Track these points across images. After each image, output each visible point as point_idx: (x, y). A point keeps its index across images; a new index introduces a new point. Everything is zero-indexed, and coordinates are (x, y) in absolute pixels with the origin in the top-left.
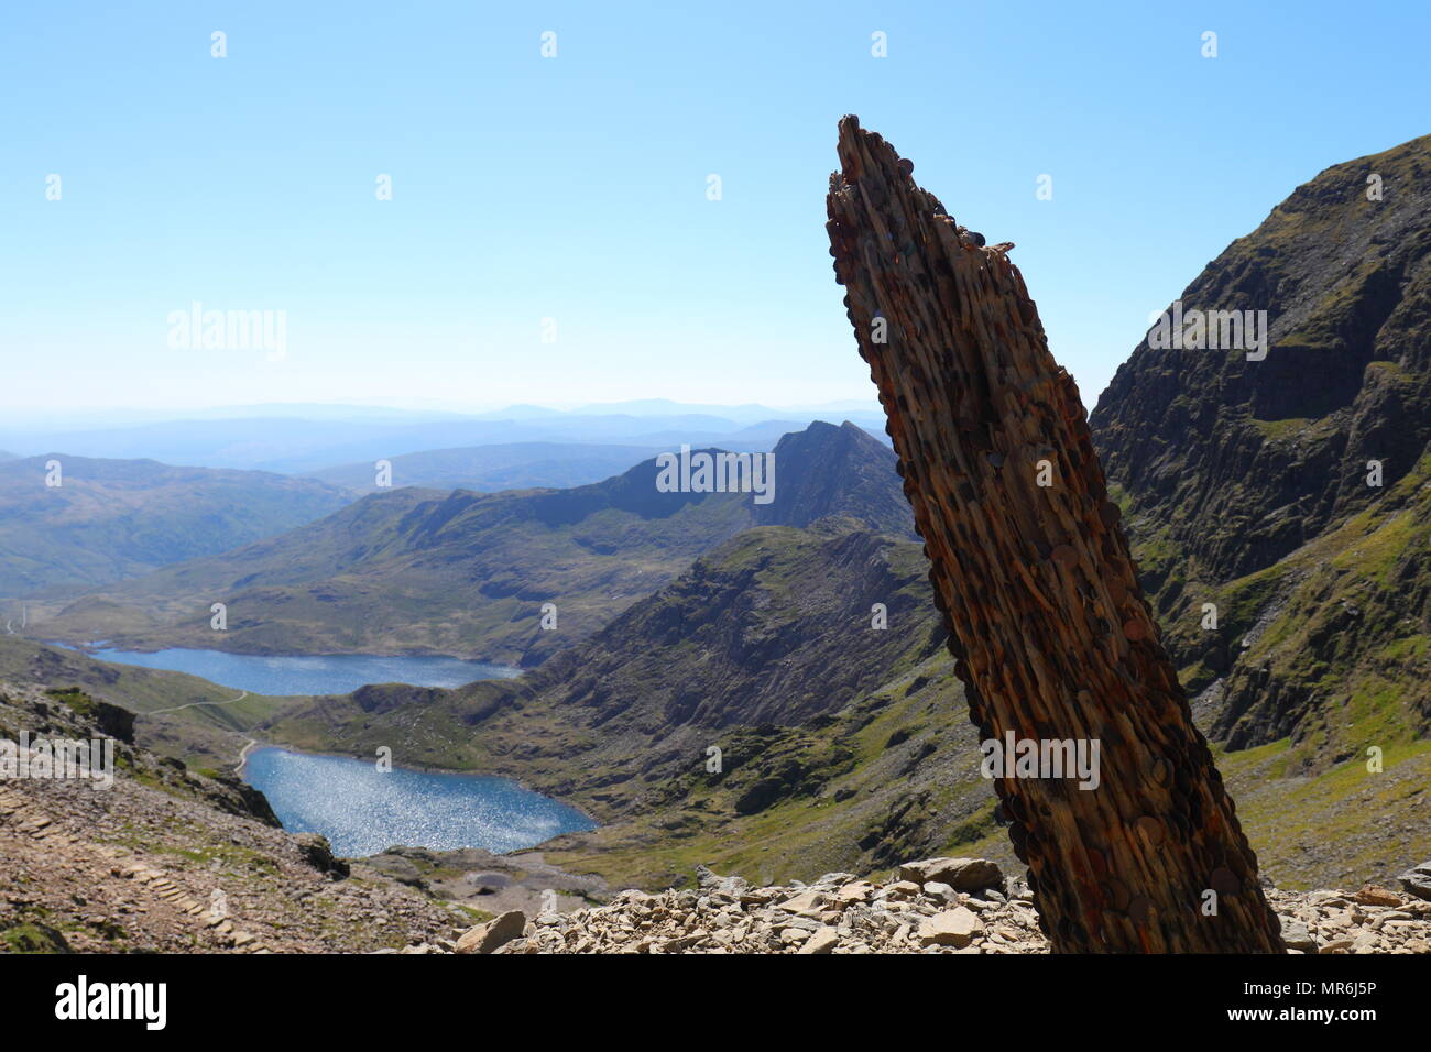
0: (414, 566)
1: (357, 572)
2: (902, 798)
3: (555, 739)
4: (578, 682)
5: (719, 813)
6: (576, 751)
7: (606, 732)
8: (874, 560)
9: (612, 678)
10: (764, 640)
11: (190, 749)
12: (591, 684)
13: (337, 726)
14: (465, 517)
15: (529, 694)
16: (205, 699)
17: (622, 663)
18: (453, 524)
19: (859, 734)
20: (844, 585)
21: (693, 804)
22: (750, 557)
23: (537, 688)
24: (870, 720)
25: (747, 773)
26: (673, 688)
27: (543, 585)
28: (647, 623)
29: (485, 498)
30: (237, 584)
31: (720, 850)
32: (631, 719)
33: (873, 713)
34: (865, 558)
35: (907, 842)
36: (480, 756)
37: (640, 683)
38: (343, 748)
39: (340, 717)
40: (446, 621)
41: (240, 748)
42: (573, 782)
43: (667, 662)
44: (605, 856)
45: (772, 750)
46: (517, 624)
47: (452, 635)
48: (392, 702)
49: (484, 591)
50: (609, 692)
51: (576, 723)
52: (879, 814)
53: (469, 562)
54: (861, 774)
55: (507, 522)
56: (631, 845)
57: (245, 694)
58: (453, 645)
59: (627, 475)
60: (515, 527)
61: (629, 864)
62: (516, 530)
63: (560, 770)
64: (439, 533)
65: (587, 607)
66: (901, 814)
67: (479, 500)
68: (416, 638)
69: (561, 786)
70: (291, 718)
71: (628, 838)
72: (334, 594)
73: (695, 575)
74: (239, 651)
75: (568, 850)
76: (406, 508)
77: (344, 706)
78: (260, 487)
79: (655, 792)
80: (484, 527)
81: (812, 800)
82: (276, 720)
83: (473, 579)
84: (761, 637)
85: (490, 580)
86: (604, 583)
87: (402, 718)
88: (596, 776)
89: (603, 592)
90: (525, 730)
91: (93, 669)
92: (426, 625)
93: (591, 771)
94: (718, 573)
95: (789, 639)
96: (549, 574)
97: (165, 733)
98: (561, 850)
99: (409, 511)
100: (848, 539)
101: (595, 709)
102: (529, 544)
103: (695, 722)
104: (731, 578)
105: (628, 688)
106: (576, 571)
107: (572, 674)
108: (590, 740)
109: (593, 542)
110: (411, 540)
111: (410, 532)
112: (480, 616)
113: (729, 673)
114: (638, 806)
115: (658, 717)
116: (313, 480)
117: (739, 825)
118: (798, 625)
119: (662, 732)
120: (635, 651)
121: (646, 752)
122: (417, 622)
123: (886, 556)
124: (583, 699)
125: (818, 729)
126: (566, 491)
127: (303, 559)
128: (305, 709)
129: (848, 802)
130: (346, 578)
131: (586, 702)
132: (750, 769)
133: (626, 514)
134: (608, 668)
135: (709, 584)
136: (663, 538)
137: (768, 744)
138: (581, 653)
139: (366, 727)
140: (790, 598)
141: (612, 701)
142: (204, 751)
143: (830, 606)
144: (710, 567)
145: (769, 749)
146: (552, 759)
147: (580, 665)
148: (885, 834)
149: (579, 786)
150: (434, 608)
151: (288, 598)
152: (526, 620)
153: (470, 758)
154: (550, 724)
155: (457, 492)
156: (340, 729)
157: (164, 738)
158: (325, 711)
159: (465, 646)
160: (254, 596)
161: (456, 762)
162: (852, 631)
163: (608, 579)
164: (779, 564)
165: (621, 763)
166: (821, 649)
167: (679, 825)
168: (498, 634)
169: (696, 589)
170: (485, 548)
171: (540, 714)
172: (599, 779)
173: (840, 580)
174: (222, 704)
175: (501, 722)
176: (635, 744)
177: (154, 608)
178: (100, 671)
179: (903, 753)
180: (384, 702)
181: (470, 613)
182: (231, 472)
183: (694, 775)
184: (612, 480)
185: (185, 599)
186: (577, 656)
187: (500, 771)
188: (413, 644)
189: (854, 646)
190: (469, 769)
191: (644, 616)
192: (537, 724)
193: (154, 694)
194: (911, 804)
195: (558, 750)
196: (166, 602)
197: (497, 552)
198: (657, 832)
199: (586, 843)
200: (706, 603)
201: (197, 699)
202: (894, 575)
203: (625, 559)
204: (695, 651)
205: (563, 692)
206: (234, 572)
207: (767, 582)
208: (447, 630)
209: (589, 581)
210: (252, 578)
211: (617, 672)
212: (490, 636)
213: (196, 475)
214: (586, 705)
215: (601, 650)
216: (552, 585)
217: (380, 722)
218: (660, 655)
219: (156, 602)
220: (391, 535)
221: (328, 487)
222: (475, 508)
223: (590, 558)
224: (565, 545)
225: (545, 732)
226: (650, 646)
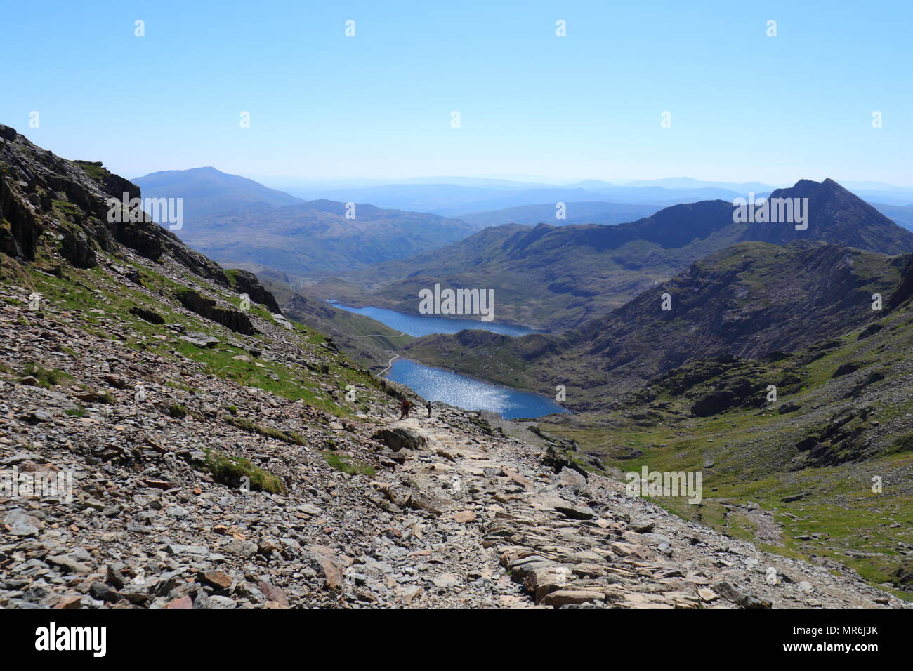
0: (508, 270)
1: (475, 272)
2: (844, 412)
3: (580, 375)
4: (600, 341)
5: (677, 413)
6: (593, 384)
7: (615, 375)
8: (840, 265)
9: (624, 340)
10: (739, 320)
12: (608, 343)
13: (446, 352)
14: (543, 240)
15: (566, 346)
16: (380, 333)
17: (631, 330)
18: (535, 245)
19: (808, 366)
20: (811, 284)
21: (658, 405)
22: (737, 261)
23: (572, 342)
24: (822, 355)
25: (706, 388)
26: (666, 350)
27: (590, 287)
28: (652, 305)
29: (556, 229)
30: (410, 276)
31: (673, 438)
32: (634, 368)
33: (824, 351)
34: (832, 263)
35: (844, 446)
36: (531, 381)
37: (643, 344)
38: (447, 365)
39: (448, 347)
40: (525, 305)
41: (390, 358)
43: (664, 332)
44: (582, 431)
45: (729, 373)
46: (571, 310)
47: (529, 314)
48: (479, 341)
49: (551, 288)
50: (620, 349)
51: (595, 367)
52: (819, 424)
53: (543, 269)
54: (806, 395)
55: (569, 246)
56: (603, 426)
57: (403, 334)
58: (529, 320)
59: (654, 217)
60: (573, 248)
61: (600, 438)
62: (575, 251)
63: (581, 396)
64: (526, 250)
65: (617, 303)
66: (841, 424)
67: (552, 230)
68: (506, 314)
69: (580, 405)
70: (419, 345)
71: (602, 421)
72: (460, 283)
73: (691, 273)
74: (405, 311)
75: (557, 423)
76: (508, 235)
77: (451, 341)
78: (428, 222)
79: (630, 396)
80: (554, 247)
81: (758, 411)
82: (411, 345)
84: (737, 318)
85: (556, 281)
86: (630, 288)
87: (484, 351)
89: (629, 294)
90: (561, 367)
91: (322, 309)
92: (513, 307)
93: (603, 398)
94: (709, 273)
95: (760, 321)
96: (594, 280)
97: (349, 344)
98: (551, 423)
99: (509, 237)
100: (819, 251)
101: (609, 359)
102: (584, 260)
104: (718, 276)
105: (635, 347)
106: (611, 279)
107: (596, 335)
108: (603, 379)
109: (625, 261)
110: (509, 254)
111: (509, 250)
112: (547, 304)
113: (709, 342)
115: (653, 368)
116: (458, 220)
117: (692, 423)
118: (769, 311)
120: (642, 323)
122: (507, 304)
123: (850, 262)
124: (602, 352)
125: (771, 362)
126: (610, 227)
127: (447, 264)
128: (428, 341)
129: (791, 414)
130: (468, 274)
131: (605, 353)
132: (707, 385)
133: (650, 244)
134: (621, 333)
135: (701, 280)
136: (676, 261)
138: (604, 322)
139: (462, 355)
140: (764, 292)
141: (622, 354)
142: (369, 357)
143: (797, 299)
144: (703, 268)
145: (726, 373)
146: (577, 388)
147: (603, 329)
148: (823, 440)
149: (592, 407)
150: (518, 296)
152: (576, 308)
153: (524, 381)
154: (577, 366)
155: (539, 225)
156: (447, 354)
157: (348, 346)
158: (440, 343)
159: (536, 321)
160: (416, 281)
161: (514, 382)
162: (814, 317)
163: (633, 286)
164: (758, 267)
166: (785, 329)
167: (643, 417)
168: (557, 316)
169: (690, 283)
170: (553, 261)
171: (572, 359)
173: (808, 281)
174: (389, 337)
175: (546, 361)
177: (366, 286)
178: (325, 310)
179: (849, 381)
180: (474, 341)
181: (541, 301)
182: (413, 213)
183: (662, 386)
184: (643, 220)
185: (381, 283)
186: (601, 323)
187: (541, 391)
188: (504, 317)
189: (814, 328)
190: (522, 387)
191: (650, 300)
192: (569, 365)
193: (353, 327)
194: (852, 417)
195: (581, 382)
196: (372, 284)
197: (561, 264)
198: (625, 420)
199: (570, 420)
200: (698, 293)
201: (376, 333)
202: (856, 276)
203: (646, 274)
204: (685, 326)
205: (589, 346)
206: (409, 270)
207: (745, 279)
208: (525, 310)
209: (621, 287)
210: (418, 273)
211: (628, 336)
212: (551, 316)
213: (394, 215)
214: (603, 356)
215: (618, 320)
216: (595, 287)
217: (471, 352)
218: (659, 326)
219: (367, 283)
220: (498, 252)
221: (466, 225)
222: (550, 235)
223: (622, 272)
224: (606, 262)
225: (574, 370)
226: (653, 320)
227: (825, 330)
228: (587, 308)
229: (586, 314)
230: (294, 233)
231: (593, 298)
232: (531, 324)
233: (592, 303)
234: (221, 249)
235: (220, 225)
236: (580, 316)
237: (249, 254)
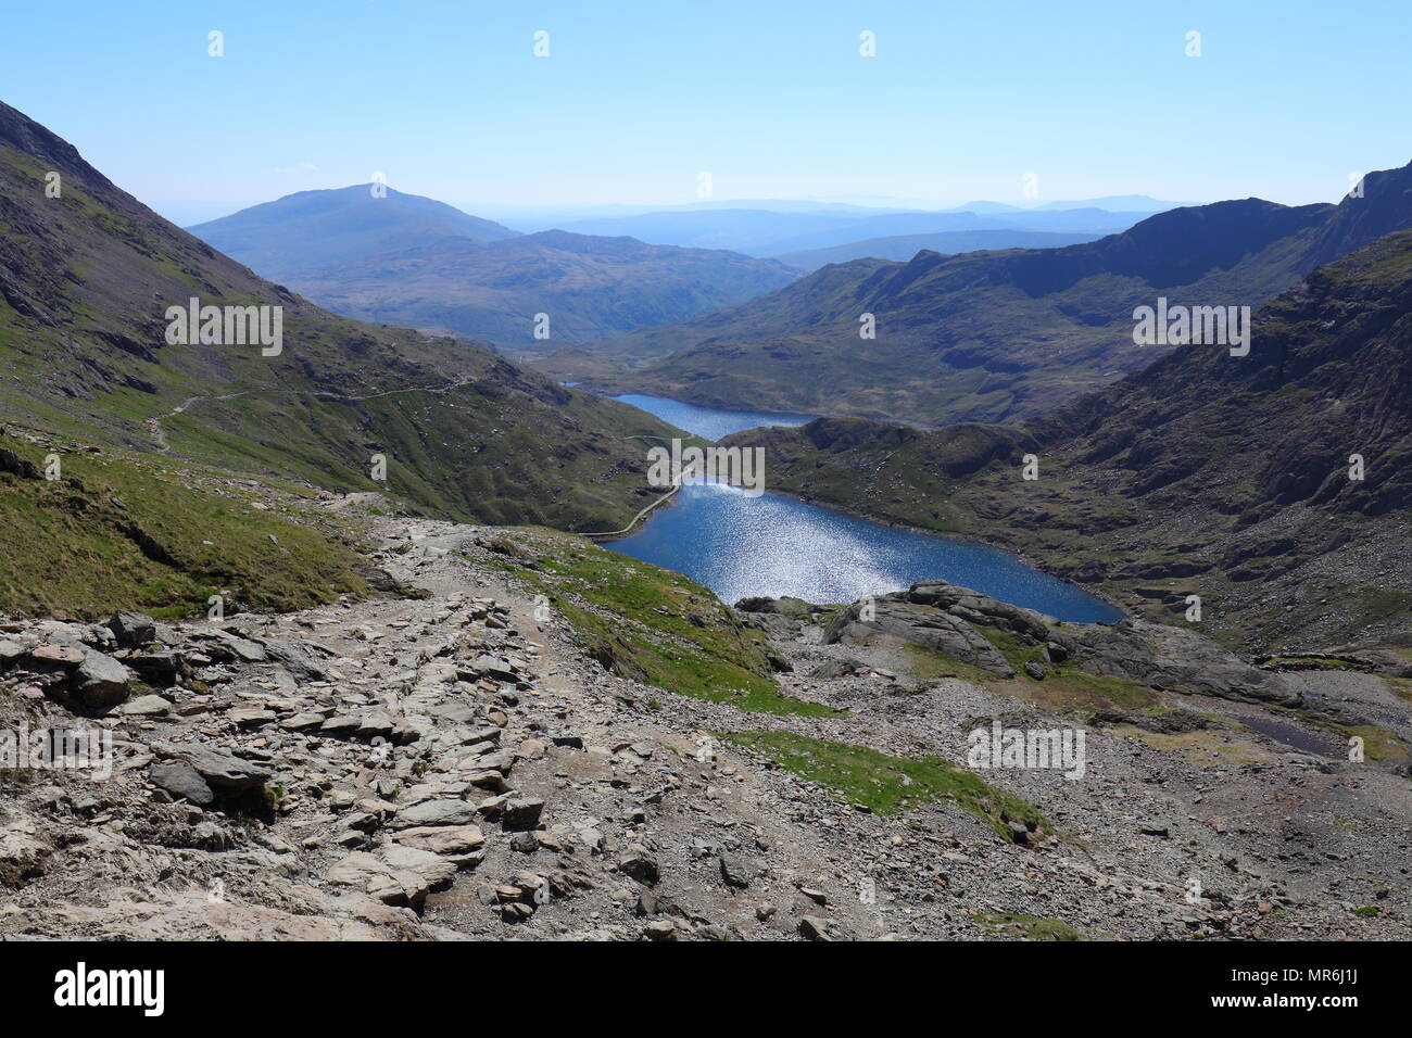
1: (812, 333)
3: (1073, 506)
4: (1106, 436)
6: (1106, 525)
7: (1152, 504)
9: (1163, 433)
11: (619, 465)
12: (1126, 440)
13: (785, 461)
14: (931, 278)
16: (651, 433)
17: (1178, 413)
18: (917, 285)
23: (1043, 439)
26: (1271, 451)
27: (1018, 355)
29: (955, 257)
36: (965, 518)
37: (1212, 441)
38: (789, 487)
39: (788, 451)
40: (904, 389)
42: (1103, 567)
43: (1258, 414)
46: (985, 396)
47: (909, 404)
48: (851, 438)
49: (947, 359)
50: (1159, 451)
51: (1103, 488)
53: (931, 327)
55: (977, 285)
57: (693, 436)
58: (910, 414)
59: (1129, 232)
60: (986, 290)
62: (988, 294)
63: (1082, 549)
64: (900, 295)
68: (870, 403)
69: (1085, 569)
72: (787, 352)
73: (1311, 290)
74: (694, 401)
76: (864, 275)
77: (794, 439)
78: (728, 262)
80: (950, 289)
83: (936, 347)
85: (956, 347)
87: (864, 460)
88: (1142, 562)
89: (1092, 367)
91: (547, 388)
92: (881, 391)
93: (1132, 555)
94: (1357, 287)
96: (1025, 344)
97: (595, 444)
99: (867, 278)
101: (1134, 473)
102: (1005, 309)
103: (1321, 500)
104: (1383, 293)
105: (1193, 447)
106: (1057, 342)
107: (1095, 425)
108: (1128, 513)
109: (1080, 311)
110: (871, 303)
112: (941, 386)
115: (1246, 490)
116: (774, 261)
119: (1256, 510)
120: (1202, 397)
121: (1229, 539)
122: (872, 387)
124: (1116, 458)
126: (1051, 251)
127: (759, 325)
130: (803, 339)
131: (1119, 462)
134: (1151, 420)
135: (1338, 303)
139: (819, 466)
141: (1165, 462)
144: (1339, 280)
146: (1067, 532)
147: (1107, 414)
149: (1113, 573)
150: (890, 374)
151: (742, 353)
152: (995, 393)
153: (949, 517)
155: (923, 253)
156: (788, 465)
157: (593, 449)
158: (772, 444)
159: (923, 416)
160: (711, 351)
161: (931, 520)
163: (1098, 353)
165: (1183, 549)
168: (962, 406)
170: (952, 312)
172: (1148, 567)
175: (993, 478)
176: (1203, 525)
177: (626, 365)
178: (553, 391)
180: (841, 439)
181: (930, 382)
182: (699, 251)
184: (1111, 238)
185: (651, 359)
187: (991, 538)
188: (867, 409)
190: (948, 531)
195: (1076, 521)
196: (635, 360)
197: (965, 317)
200: (1333, 331)
201: (645, 432)
203: (1120, 331)
204: (1311, 399)
205: (1082, 447)
206: (698, 336)
208: (902, 397)
209: (1075, 354)
210: (713, 340)
211: (1172, 423)
212: (951, 407)
213: (669, 253)
214: (1118, 466)
215: (1142, 395)
216: (1029, 356)
217: (836, 461)
218: (1246, 404)
219: (628, 359)
220: (849, 302)
221: (787, 269)
222: (943, 268)
223: (1075, 328)
224: (1046, 312)
225: (1056, 496)
226: (1229, 391)
228: (1015, 392)
229: (1014, 403)
230: (510, 283)
231: (1026, 374)
232: (915, 421)
233: (1025, 383)
234: (394, 310)
235: (391, 272)
236: (1004, 406)
237: (437, 316)
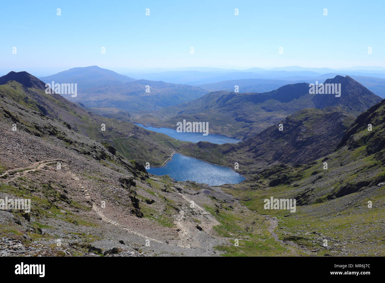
0: (219, 112)
1: (205, 112)
2: (308, 189)
3: (244, 160)
4: (252, 146)
5: (265, 185)
6: (248, 164)
7: (256, 160)
8: (339, 121)
9: (260, 146)
10: (302, 141)
11: (161, 152)
12: (255, 147)
13: (193, 150)
14: (233, 99)
15: (239, 148)
16: (167, 140)
17: (263, 143)
18: (230, 101)
19: (305, 171)
20: (329, 127)
21: (259, 182)
22: (303, 116)
23: (241, 147)
24: (310, 167)
25: (275, 176)
26: (276, 151)
27: (251, 119)
28: (271, 133)
29: (238, 94)
30: (179, 113)
31: (261, 194)
32: (263, 158)
33: (311, 165)
34: (336, 120)
35: (305, 200)
36: (225, 162)
37: (267, 148)
38: (194, 156)
39: (194, 148)
40: (226, 127)
41: (171, 153)
42: (246, 172)
43: (275, 144)
44: (234, 190)
45: (283, 171)
46: (243, 129)
47: (227, 130)
48: (205, 146)
49: (236, 119)
50: (259, 150)
51: (249, 156)
52: (301, 192)
53: (233, 111)
54: (302, 181)
55: (243, 102)
56: (241, 189)
57: (177, 140)
58: (227, 133)
59: (278, 90)
60: (245, 103)
61: (239, 193)
62: (246, 104)
63: (243, 168)
64: (226, 103)
65: (262, 126)
66: (306, 193)
67: (236, 95)
68: (218, 130)
69: (243, 172)
70: (183, 147)
71: (241, 187)
72: (199, 117)
73: (286, 121)
75: (227, 188)
77: (195, 146)
78: (187, 89)
79: (252, 177)
80: (237, 102)
81: (288, 185)
82: (180, 147)
83: (233, 116)
84: (301, 140)
85: (238, 117)
86: (268, 120)
87: (208, 150)
88: (252, 171)
89: (267, 122)
90: (236, 157)
91: (145, 131)
92: (221, 127)
93: (251, 169)
94: (293, 121)
95: (309, 141)
96: (253, 116)
97: (156, 148)
98: (225, 187)
99: (219, 97)
100: (333, 114)
101: (255, 154)
102: (249, 108)
103: (280, 160)
104: (296, 123)
105: (264, 149)
106: (261, 116)
107: (250, 144)
108: (252, 162)
109: (266, 108)
110: (220, 105)
111: (219, 103)
112: (234, 126)
113: (291, 149)
114: (247, 180)
115: (270, 158)
116: (199, 88)
117: (268, 189)
118: (313, 137)
119: (270, 162)
120: (267, 140)
121: (266, 167)
122: (218, 126)
123: (342, 120)
124: (252, 151)
125: (296, 168)
126: (260, 94)
127: (194, 108)
128: (186, 146)
129: (296, 188)
130: (202, 114)
131: (253, 151)
132: (276, 175)
133: (277, 101)
134: (259, 144)
135: (290, 124)
136: (286, 108)
137: (282, 170)
138: (253, 139)
139: (199, 151)
140: (312, 130)
141: (259, 152)
142: (164, 153)
143: (323, 133)
144: (291, 119)
145: (282, 171)
146: (242, 165)
147: (253, 142)
148: (301, 197)
149: (248, 173)
150: (223, 123)
151: (189, 118)
152: (246, 128)
153: (222, 162)
154: (243, 156)
155: (232, 93)
158: (191, 147)
159: (230, 133)
160: (181, 117)
161: (219, 163)
162: (328, 141)
163: (269, 119)
164: (310, 119)
165: (259, 169)
167: (254, 186)
168: (238, 131)
169: (286, 125)
170: (237, 108)
171: (241, 153)
172: (253, 172)
173: (328, 126)
174: (171, 142)
175: (231, 154)
176: (264, 164)
178: (146, 132)
179: (314, 177)
181: (232, 125)
182: (180, 85)
183: (262, 175)
184: (273, 91)
185: (168, 116)
186: (252, 139)
187: (229, 166)
188: (217, 132)
189: (328, 145)
190: (221, 165)
191: (271, 131)
192: (239, 156)
193: (157, 138)
194: (309, 191)
195: (244, 163)
196: (164, 116)
197: (240, 109)
198: (248, 187)
199: (231, 187)
200: (288, 129)
201: (166, 140)
202: (344, 126)
203: (275, 113)
204: (283, 142)
205: (247, 148)
206: (178, 110)
207: (306, 124)
208: (226, 129)
209: (264, 119)
210: (183, 111)
211: (262, 145)
212: (236, 131)
213: (172, 85)
214: (253, 152)
215: (258, 139)
216: (254, 119)
217: (202, 151)
218: (273, 142)
219: (162, 116)
220: (215, 103)
221: (202, 90)
222: (235, 97)
223: (265, 112)
224: (258, 108)
225: (241, 158)
226: (271, 139)
227: (331, 146)
228: (250, 128)
229: (250, 130)
230: (131, 94)
231: (253, 123)
232: (228, 134)
233: (252, 126)
234: (102, 102)
235: (101, 91)
236: (247, 131)
237: (113, 103)
